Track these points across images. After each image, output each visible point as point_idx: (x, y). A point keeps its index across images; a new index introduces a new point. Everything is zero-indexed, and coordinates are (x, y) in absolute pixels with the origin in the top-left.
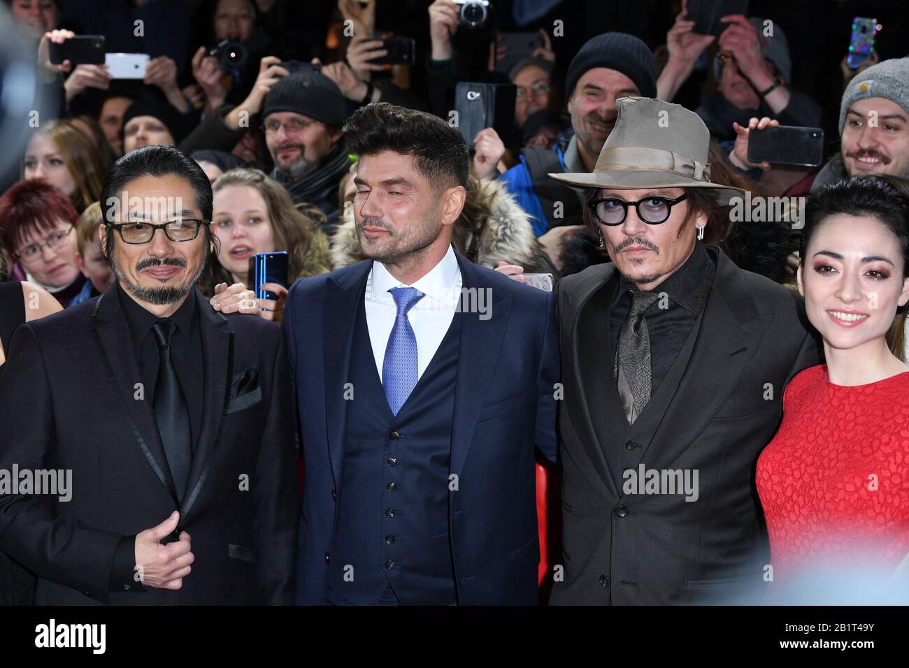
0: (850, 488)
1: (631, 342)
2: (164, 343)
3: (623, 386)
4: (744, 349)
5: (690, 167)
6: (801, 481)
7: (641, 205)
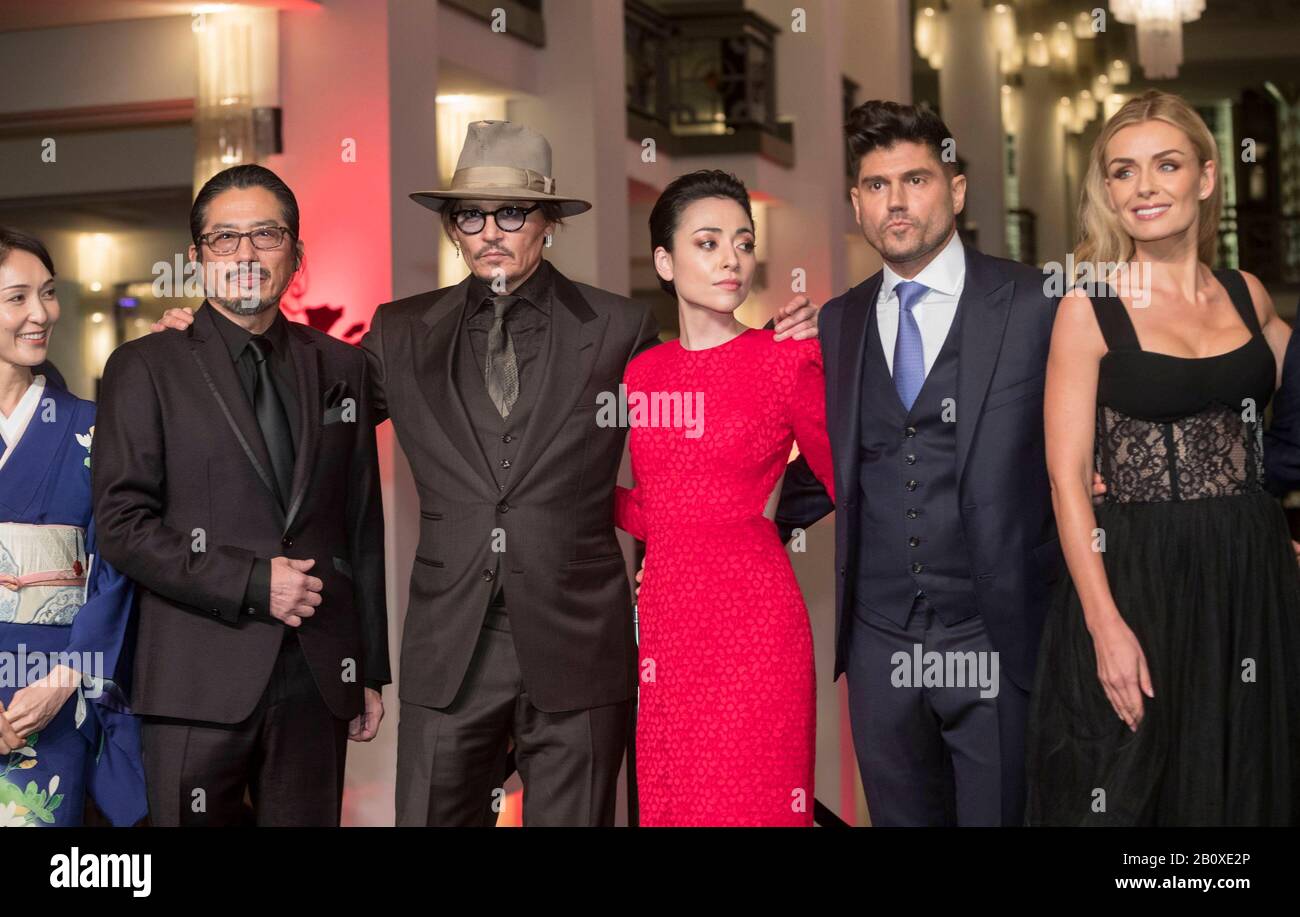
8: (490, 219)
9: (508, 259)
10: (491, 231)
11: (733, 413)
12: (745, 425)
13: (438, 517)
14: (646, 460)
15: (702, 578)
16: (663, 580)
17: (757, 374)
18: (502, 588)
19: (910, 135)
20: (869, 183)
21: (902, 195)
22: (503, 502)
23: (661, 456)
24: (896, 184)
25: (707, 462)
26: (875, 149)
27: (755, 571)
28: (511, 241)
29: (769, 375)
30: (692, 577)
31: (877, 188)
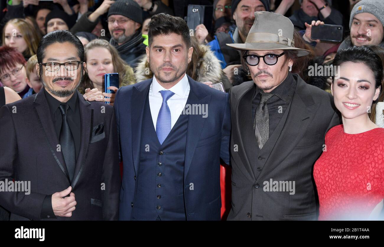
0: (353, 177)
1: (261, 114)
2: (64, 113)
3: (257, 133)
4: (308, 118)
5: (286, 41)
6: (332, 174)
7: (265, 57)
9: (270, 78)
10: (261, 65)
24: (168, 51)
28: (272, 70)
31: (160, 51)
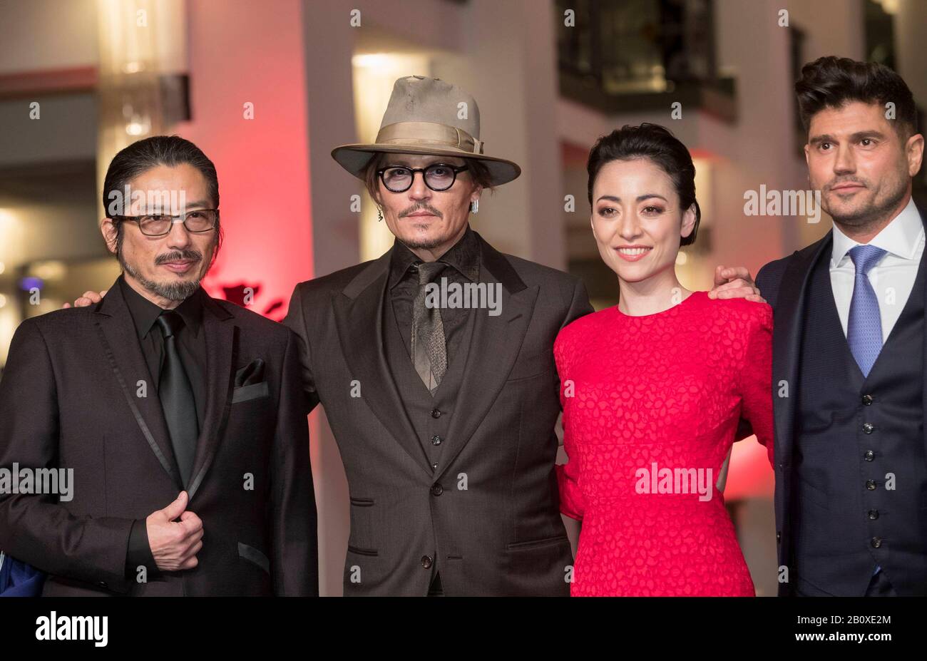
2: (168, 334)
4: (520, 316)
5: (471, 144)
6: (632, 399)
7: (427, 172)
8: (418, 176)
9: (436, 220)
10: (418, 189)
11: (686, 377)
12: (700, 391)
13: (368, 503)
14: (589, 428)
15: (654, 553)
16: (611, 556)
17: (706, 337)
18: (438, 573)
19: (863, 95)
20: (818, 143)
21: (850, 158)
22: (437, 485)
23: (606, 424)
24: (844, 145)
25: (659, 430)
26: (824, 108)
27: (708, 546)
28: (439, 200)
29: (719, 338)
30: (643, 553)
31: (825, 148)
